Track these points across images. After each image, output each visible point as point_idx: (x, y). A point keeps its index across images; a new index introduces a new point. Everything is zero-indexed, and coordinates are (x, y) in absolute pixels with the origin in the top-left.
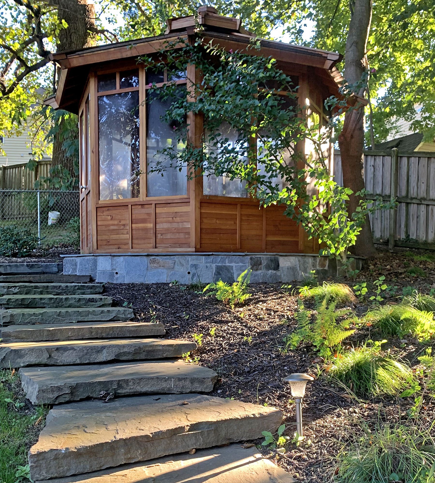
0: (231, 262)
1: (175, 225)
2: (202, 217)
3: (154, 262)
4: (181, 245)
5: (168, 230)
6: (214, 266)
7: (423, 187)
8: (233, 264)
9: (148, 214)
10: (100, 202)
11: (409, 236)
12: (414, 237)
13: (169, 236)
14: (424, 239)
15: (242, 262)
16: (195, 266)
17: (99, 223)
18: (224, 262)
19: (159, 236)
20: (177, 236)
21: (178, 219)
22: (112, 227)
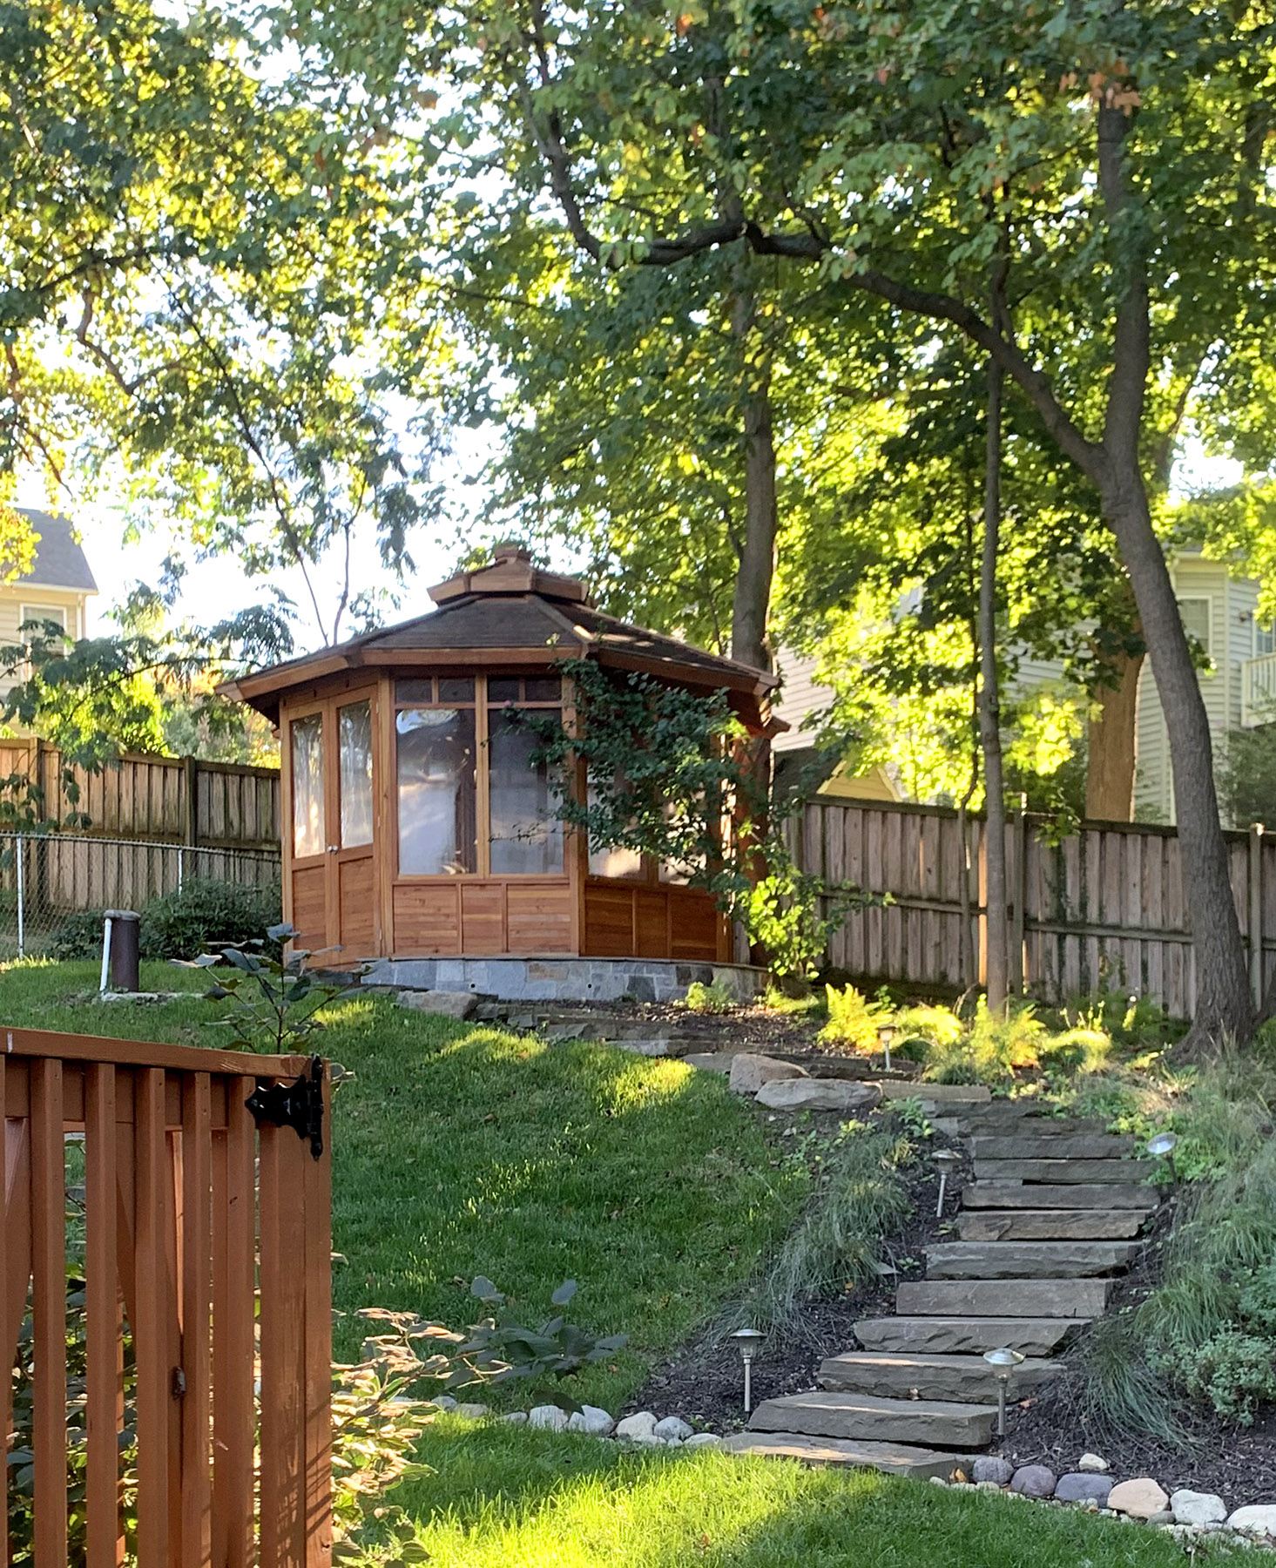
0: (650, 972)
1: (542, 918)
2: (588, 907)
3: (537, 968)
4: (553, 948)
5: (529, 926)
6: (626, 976)
7: (856, 866)
8: (654, 976)
9: (494, 900)
10: (400, 877)
11: (830, 962)
12: (841, 966)
13: (530, 934)
14: (862, 969)
15: (665, 971)
16: (599, 977)
17: (397, 911)
18: (640, 970)
19: (513, 935)
20: (546, 934)
21: (546, 909)
22: (422, 919)
